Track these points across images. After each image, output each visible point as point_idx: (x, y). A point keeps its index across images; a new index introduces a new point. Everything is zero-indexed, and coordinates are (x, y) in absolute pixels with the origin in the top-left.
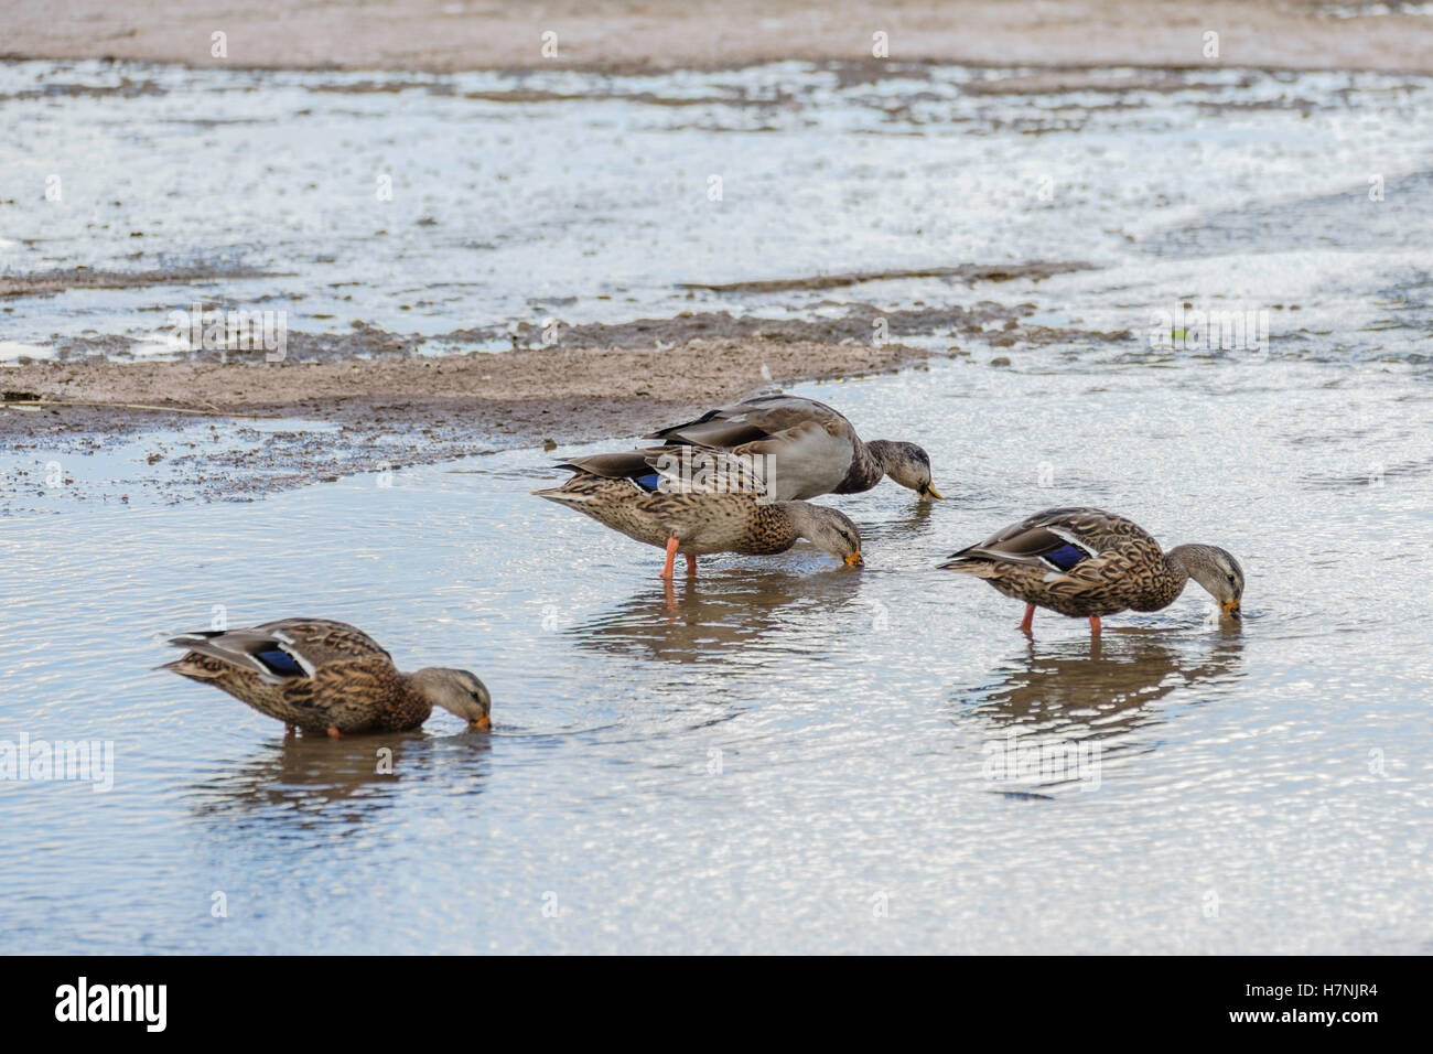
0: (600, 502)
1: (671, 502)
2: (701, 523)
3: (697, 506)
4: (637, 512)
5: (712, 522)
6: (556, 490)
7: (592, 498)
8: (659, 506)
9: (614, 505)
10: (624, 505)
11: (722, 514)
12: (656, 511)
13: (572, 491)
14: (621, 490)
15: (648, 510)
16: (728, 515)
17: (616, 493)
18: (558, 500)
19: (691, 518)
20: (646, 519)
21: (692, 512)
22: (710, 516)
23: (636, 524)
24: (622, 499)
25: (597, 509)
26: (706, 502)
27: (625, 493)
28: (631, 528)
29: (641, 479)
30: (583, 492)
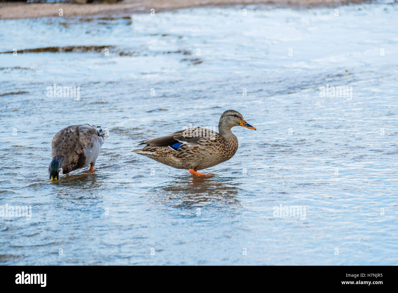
0: (158, 155)
1: (186, 154)
2: (201, 159)
3: (197, 153)
4: (173, 158)
5: (205, 158)
6: (141, 150)
7: (154, 153)
8: (182, 155)
9: (163, 156)
10: (168, 155)
11: (208, 154)
12: (181, 157)
13: (146, 150)
14: (165, 150)
15: (178, 157)
16: (211, 154)
17: (164, 151)
18: (141, 154)
19: (196, 159)
20: (177, 160)
21: (195, 156)
22: (204, 156)
23: (173, 162)
24: (166, 153)
25: (157, 157)
26: (200, 151)
27: (167, 151)
28: (172, 164)
29: (173, 146)
30: (151, 151)
